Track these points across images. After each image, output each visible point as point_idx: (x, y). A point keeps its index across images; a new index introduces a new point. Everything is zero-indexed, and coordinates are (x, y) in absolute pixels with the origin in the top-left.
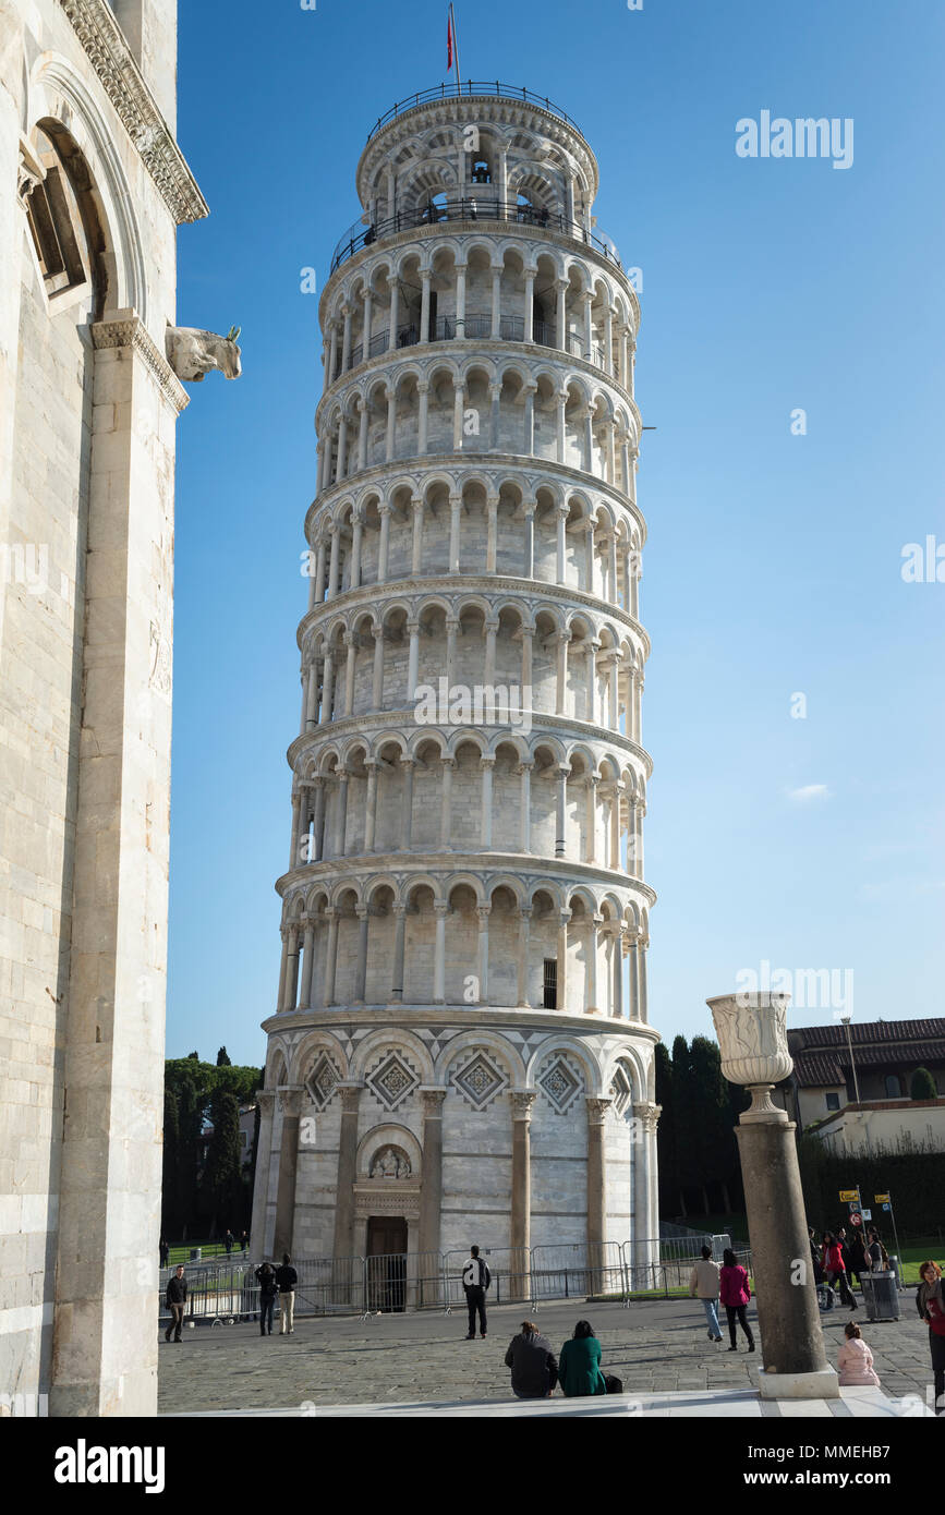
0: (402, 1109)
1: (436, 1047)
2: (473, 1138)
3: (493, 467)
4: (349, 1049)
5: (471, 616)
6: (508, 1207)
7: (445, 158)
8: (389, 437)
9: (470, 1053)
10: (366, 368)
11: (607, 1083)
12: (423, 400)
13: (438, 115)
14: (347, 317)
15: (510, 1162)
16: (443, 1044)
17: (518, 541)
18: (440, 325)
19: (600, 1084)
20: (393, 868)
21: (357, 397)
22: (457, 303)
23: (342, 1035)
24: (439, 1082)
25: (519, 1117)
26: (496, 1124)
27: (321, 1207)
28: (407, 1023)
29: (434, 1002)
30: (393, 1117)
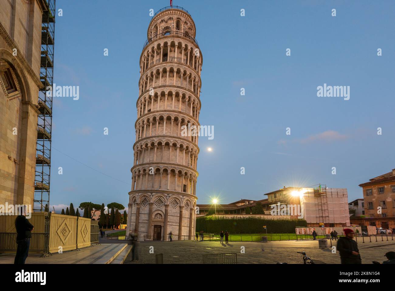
0: (161, 207)
1: (168, 197)
2: (173, 213)
3: (181, 89)
4: (151, 196)
5: (176, 119)
6: (178, 225)
9: (173, 199)
12: (168, 74)
15: (179, 218)
16: (169, 197)
20: (160, 165)
23: (150, 194)
24: (168, 203)
25: (181, 210)
26: (177, 211)
27: (145, 223)
28: (163, 192)
29: (167, 189)
30: (159, 209)
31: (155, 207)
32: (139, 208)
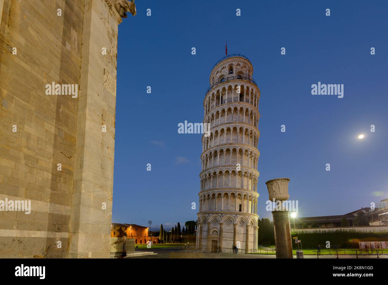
0: (216, 225)
2: (227, 230)
3: (232, 124)
4: (209, 217)
5: (228, 150)
6: (233, 240)
7: (224, 71)
8: (214, 123)
9: (227, 218)
10: (211, 111)
11: (250, 222)
12: (220, 115)
13: (223, 63)
14: (208, 104)
15: (233, 234)
16: (223, 216)
17: (236, 137)
18: (223, 101)
19: (248, 223)
20: (215, 191)
21: (209, 117)
22: (226, 97)
23: (208, 215)
24: (222, 222)
25: (235, 227)
26: (231, 228)
27: (205, 238)
28: (217, 213)
29: (221, 210)
30: (215, 227)
31: (212, 225)
32: (202, 227)
